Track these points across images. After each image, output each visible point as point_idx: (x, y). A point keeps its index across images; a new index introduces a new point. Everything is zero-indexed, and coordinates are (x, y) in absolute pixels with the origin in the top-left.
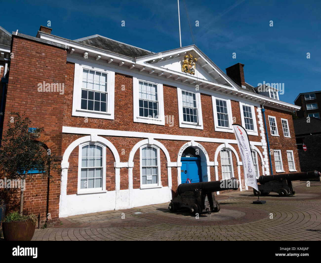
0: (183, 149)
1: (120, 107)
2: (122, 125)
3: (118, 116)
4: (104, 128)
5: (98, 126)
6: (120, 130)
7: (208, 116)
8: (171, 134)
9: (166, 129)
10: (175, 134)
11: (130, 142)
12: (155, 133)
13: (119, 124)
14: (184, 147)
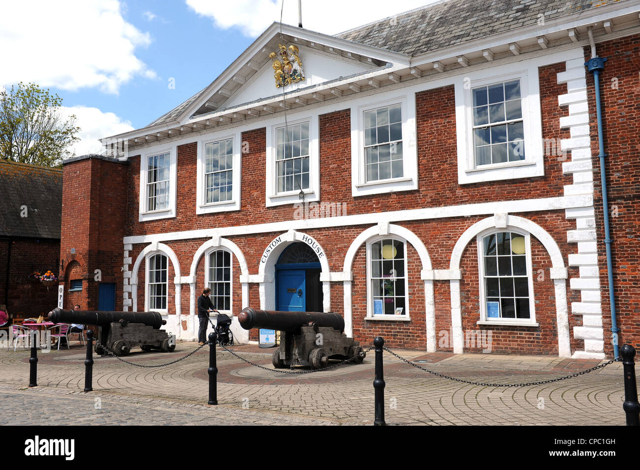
0: (270, 249)
1: (184, 196)
2: (184, 223)
3: (181, 210)
4: (166, 232)
5: (161, 229)
6: (182, 230)
7: (338, 165)
8: (251, 223)
9: (244, 215)
10: (258, 223)
11: (193, 246)
12: (226, 227)
13: (182, 223)
14: (272, 246)
